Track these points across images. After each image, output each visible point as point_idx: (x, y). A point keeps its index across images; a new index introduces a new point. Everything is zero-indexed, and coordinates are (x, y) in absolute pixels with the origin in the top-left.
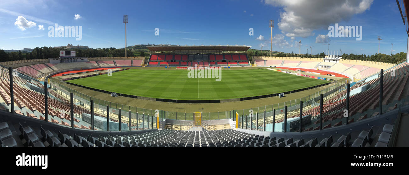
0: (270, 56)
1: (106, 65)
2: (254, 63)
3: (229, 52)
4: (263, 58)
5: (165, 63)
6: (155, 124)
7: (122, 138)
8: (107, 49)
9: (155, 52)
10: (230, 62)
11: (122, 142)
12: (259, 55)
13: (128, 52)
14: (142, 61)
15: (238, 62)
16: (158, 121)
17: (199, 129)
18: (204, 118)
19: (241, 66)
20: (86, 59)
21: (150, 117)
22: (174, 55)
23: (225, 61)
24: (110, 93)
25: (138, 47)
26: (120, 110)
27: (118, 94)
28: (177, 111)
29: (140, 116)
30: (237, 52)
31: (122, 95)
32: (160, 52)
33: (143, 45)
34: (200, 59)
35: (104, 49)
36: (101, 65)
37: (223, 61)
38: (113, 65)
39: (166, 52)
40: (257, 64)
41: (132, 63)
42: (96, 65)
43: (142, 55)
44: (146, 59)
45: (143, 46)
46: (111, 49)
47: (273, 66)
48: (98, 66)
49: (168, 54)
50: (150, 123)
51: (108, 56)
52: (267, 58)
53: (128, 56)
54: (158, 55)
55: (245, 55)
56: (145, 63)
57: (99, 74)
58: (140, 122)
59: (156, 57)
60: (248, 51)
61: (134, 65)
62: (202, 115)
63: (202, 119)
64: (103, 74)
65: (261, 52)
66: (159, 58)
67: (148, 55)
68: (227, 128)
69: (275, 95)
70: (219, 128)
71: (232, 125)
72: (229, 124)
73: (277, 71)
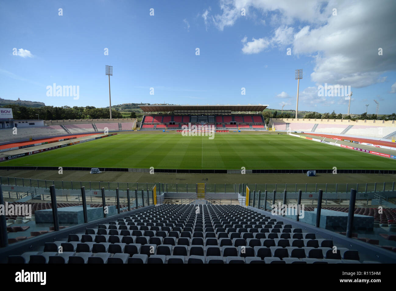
0: (294, 118)
1: (80, 131)
2: (271, 127)
3: (239, 113)
4: (285, 120)
5: (162, 126)
6: (151, 200)
7: (107, 226)
8: (82, 109)
9: (150, 113)
10: (240, 125)
11: (108, 231)
12: (278, 115)
13: (113, 112)
14: (134, 122)
15: (251, 125)
16: (155, 196)
17: (203, 202)
18: (209, 191)
19: (254, 130)
20: (42, 123)
21: (145, 192)
22: (172, 116)
23: (235, 124)
24: (89, 169)
25: (127, 106)
26: (103, 191)
27: (101, 169)
28: (177, 182)
29: (132, 193)
30: (250, 113)
31: (107, 170)
32: (156, 113)
33: (133, 104)
34: (205, 121)
35: (76, 108)
36: (72, 131)
37: (232, 124)
38: (92, 130)
39: (163, 113)
40: (277, 128)
41: (120, 126)
42: (62, 131)
43: (133, 116)
44: (138, 121)
45: (134, 105)
46: (89, 108)
47: (299, 131)
48: (66, 133)
49: (166, 115)
50: (145, 200)
51: (83, 118)
52: (290, 120)
53: (113, 117)
54: (154, 116)
55: (260, 116)
56: (137, 126)
57: (69, 145)
58: (132, 201)
59: (152, 119)
60: (264, 112)
61: (123, 129)
62: (206, 186)
63: (206, 191)
64: (75, 143)
65: (282, 112)
66: (155, 120)
67: (140, 116)
68: (234, 203)
69: (300, 172)
70: (225, 203)
71: (242, 201)
72: (237, 200)
73: (305, 138)
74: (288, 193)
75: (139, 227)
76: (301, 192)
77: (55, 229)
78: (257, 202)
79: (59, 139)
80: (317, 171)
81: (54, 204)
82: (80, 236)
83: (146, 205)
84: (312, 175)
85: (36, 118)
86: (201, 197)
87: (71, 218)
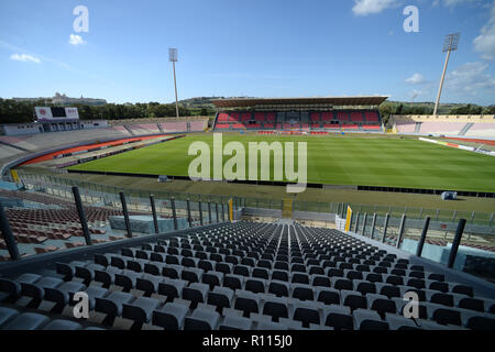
0: (432, 114)
1: (145, 132)
2: (391, 127)
3: (345, 107)
4: (415, 118)
5: (239, 125)
6: (226, 215)
7: (179, 239)
8: (145, 106)
9: (224, 109)
10: (344, 125)
11: (180, 244)
12: (403, 111)
13: (180, 109)
14: (205, 121)
15: (361, 125)
16: (231, 211)
17: (289, 222)
18: (297, 208)
19: (365, 132)
20: (105, 123)
21: (220, 206)
22: (253, 113)
23: (337, 123)
24: (157, 177)
25: (196, 101)
26: (172, 201)
27: (170, 177)
28: (259, 196)
29: (205, 206)
30: (360, 107)
31: (176, 178)
32: (232, 109)
33: (204, 98)
34: (295, 118)
35: (138, 104)
36: (136, 132)
37: (332, 122)
38: (157, 131)
39: (240, 108)
40: (402, 129)
41: (189, 126)
42: (125, 132)
43: (204, 113)
44: (210, 120)
45: (205, 100)
46: (152, 104)
47: (437, 133)
48: (130, 135)
49: (245, 111)
50: (220, 215)
51: (147, 117)
52: (423, 118)
53: (181, 115)
54: (229, 113)
55: (376, 112)
56: (209, 126)
57: (134, 148)
58: (205, 214)
59: (227, 117)
61: (192, 129)
62: (294, 203)
63: (294, 208)
64: (141, 147)
65: (411, 106)
66: (230, 118)
67: (213, 113)
68: (330, 226)
69: (430, 192)
70: (318, 225)
71: (340, 224)
72: (334, 222)
73: (445, 144)
74: (408, 220)
75: (213, 244)
76: (429, 219)
77: (129, 235)
78: (361, 227)
79: (124, 141)
80: (459, 193)
81: (125, 212)
82: (153, 246)
83: (221, 221)
84: (449, 198)
85: (99, 118)
86: (288, 216)
87: (142, 227)
